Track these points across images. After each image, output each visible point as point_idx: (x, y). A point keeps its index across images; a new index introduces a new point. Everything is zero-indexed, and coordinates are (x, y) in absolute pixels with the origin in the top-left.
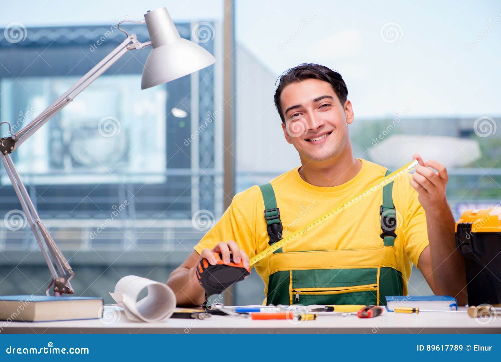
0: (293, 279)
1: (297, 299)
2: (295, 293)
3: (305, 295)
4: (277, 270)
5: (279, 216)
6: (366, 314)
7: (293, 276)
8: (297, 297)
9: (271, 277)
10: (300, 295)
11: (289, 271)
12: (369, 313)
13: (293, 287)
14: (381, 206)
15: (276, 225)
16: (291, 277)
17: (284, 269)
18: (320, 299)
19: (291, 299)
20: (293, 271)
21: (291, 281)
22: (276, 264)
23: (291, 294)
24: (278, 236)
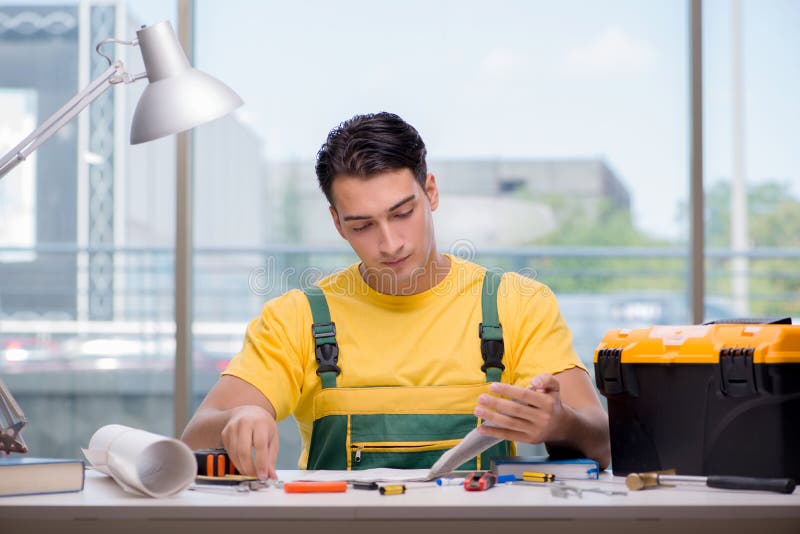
0: (352, 429)
1: (358, 459)
2: (355, 450)
3: (369, 453)
4: (326, 414)
5: (335, 333)
6: (477, 484)
7: (352, 423)
8: (358, 455)
9: (317, 423)
10: (362, 453)
11: (346, 416)
12: (482, 484)
13: (352, 441)
14: (481, 325)
15: (328, 346)
16: (349, 425)
17: (337, 413)
18: (393, 459)
19: (349, 458)
20: (352, 416)
21: (349, 432)
22: (325, 403)
23: (349, 451)
24: (331, 362)
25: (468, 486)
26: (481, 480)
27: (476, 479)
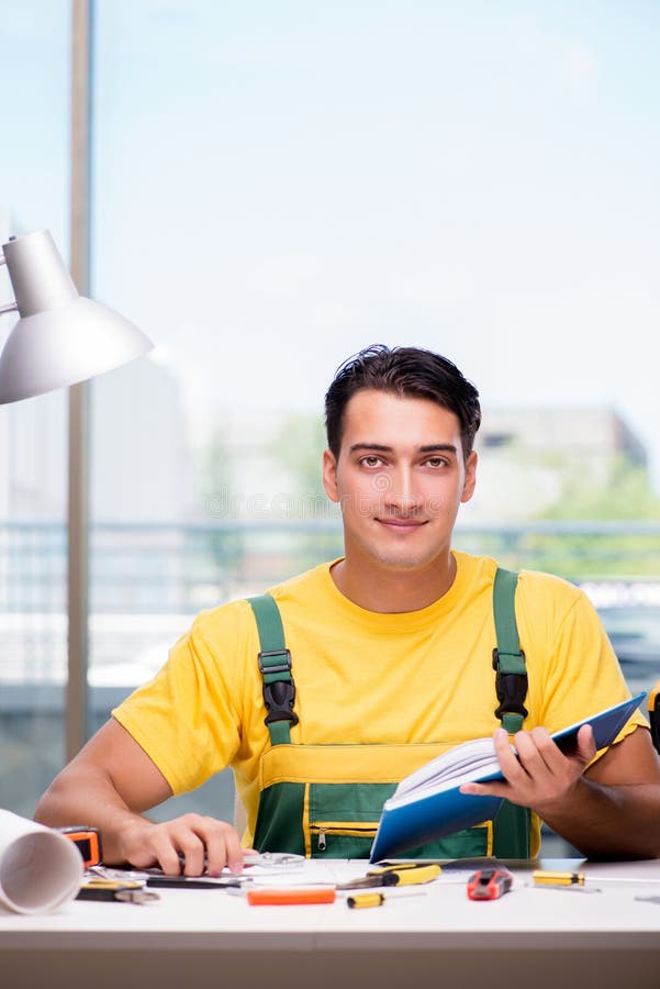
0: (311, 803)
1: (322, 845)
2: (316, 831)
3: (337, 836)
4: (277, 780)
5: (290, 666)
7: (311, 796)
8: (322, 839)
9: (266, 792)
10: (327, 836)
11: (304, 785)
12: (492, 890)
13: (311, 820)
14: (495, 650)
15: (281, 684)
16: (307, 798)
17: (292, 780)
19: (308, 842)
20: (312, 785)
21: (306, 807)
22: (275, 765)
23: (307, 833)
24: (285, 707)
25: (473, 893)
26: (491, 884)
27: (485, 882)
